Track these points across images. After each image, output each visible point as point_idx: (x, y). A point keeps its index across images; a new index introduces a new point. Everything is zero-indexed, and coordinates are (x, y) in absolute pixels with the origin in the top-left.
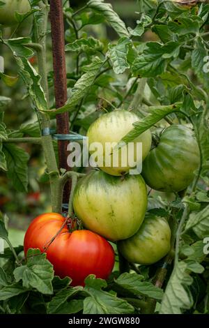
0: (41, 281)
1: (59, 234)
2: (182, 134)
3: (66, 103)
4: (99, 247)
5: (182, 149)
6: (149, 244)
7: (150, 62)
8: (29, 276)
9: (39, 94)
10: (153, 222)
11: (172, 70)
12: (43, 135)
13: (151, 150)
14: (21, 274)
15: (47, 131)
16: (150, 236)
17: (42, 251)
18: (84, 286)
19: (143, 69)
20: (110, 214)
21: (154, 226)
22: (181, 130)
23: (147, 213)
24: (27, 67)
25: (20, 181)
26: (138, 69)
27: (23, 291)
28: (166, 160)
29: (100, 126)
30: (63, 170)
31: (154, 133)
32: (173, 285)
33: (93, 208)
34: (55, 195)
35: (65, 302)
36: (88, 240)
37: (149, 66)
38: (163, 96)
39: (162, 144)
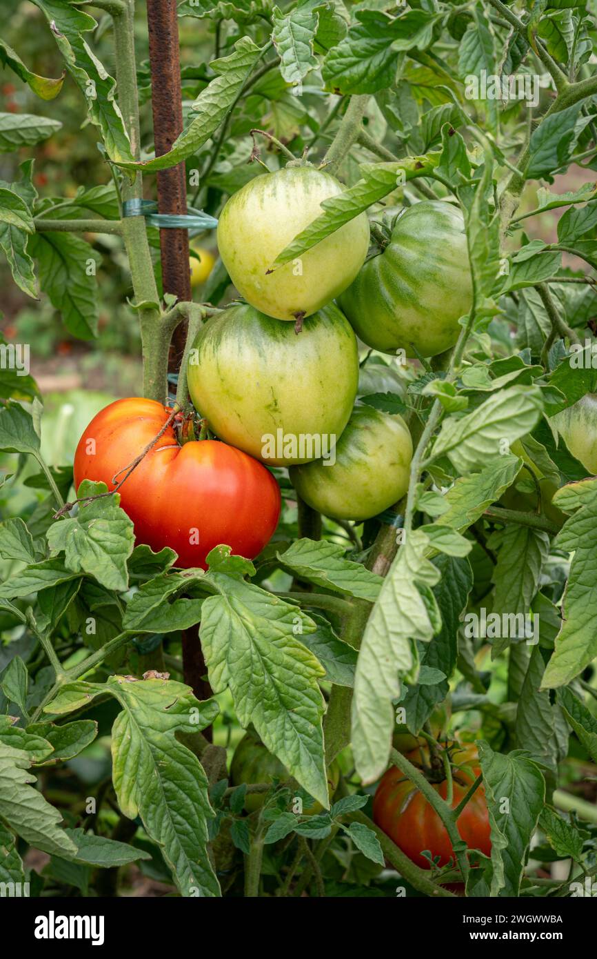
0: (105, 558)
1: (152, 449)
2: (443, 223)
3: (174, 147)
4: (242, 481)
5: (441, 260)
6: (359, 476)
7: (364, 57)
8: (80, 545)
9: (113, 123)
10: (373, 424)
11: (435, 64)
12: (124, 215)
13: (370, 259)
14: (63, 537)
15: (135, 205)
16: (363, 456)
17: (111, 489)
18: (206, 568)
19: (347, 73)
20: (269, 406)
21: (374, 435)
22: (439, 216)
23: (358, 403)
24: (83, 59)
25: (80, 315)
26: (337, 73)
27: (67, 578)
28: (403, 284)
29: (249, 205)
30: (170, 298)
31: (379, 219)
32: (396, 584)
33: (230, 393)
34: (151, 354)
35: (163, 603)
36: (218, 464)
37: (360, 69)
38: (409, 128)
39: (395, 246)
